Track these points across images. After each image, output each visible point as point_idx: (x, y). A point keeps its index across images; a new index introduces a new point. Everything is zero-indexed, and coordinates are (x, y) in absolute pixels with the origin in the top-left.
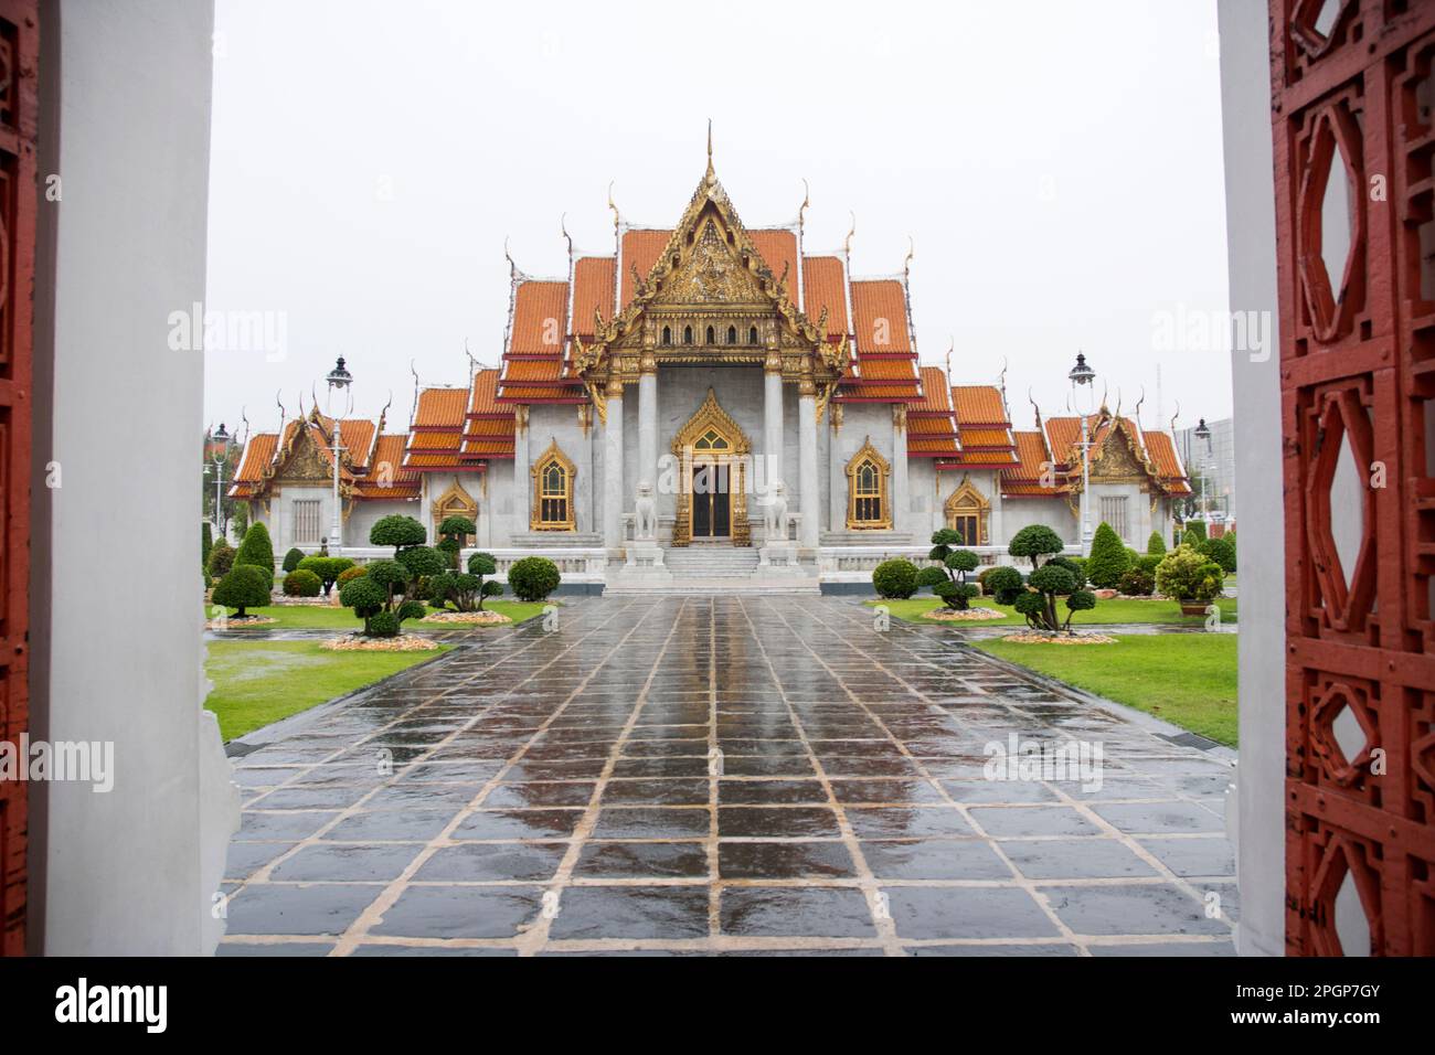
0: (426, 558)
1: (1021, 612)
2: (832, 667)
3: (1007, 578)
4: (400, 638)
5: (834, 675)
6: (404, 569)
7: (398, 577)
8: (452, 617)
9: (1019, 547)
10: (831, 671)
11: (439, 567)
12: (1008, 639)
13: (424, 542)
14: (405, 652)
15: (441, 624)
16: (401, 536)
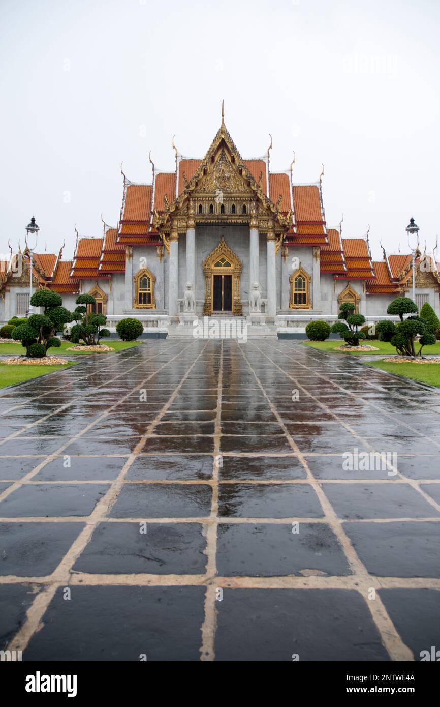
0: (61, 313)
1: (394, 345)
2: (290, 375)
3: (387, 326)
4: (46, 358)
5: (293, 379)
6: (48, 319)
7: (45, 323)
8: (82, 348)
9: (394, 309)
10: (290, 377)
11: (69, 319)
12: (387, 361)
13: (61, 305)
14: (47, 365)
15: (76, 351)
16: (46, 300)
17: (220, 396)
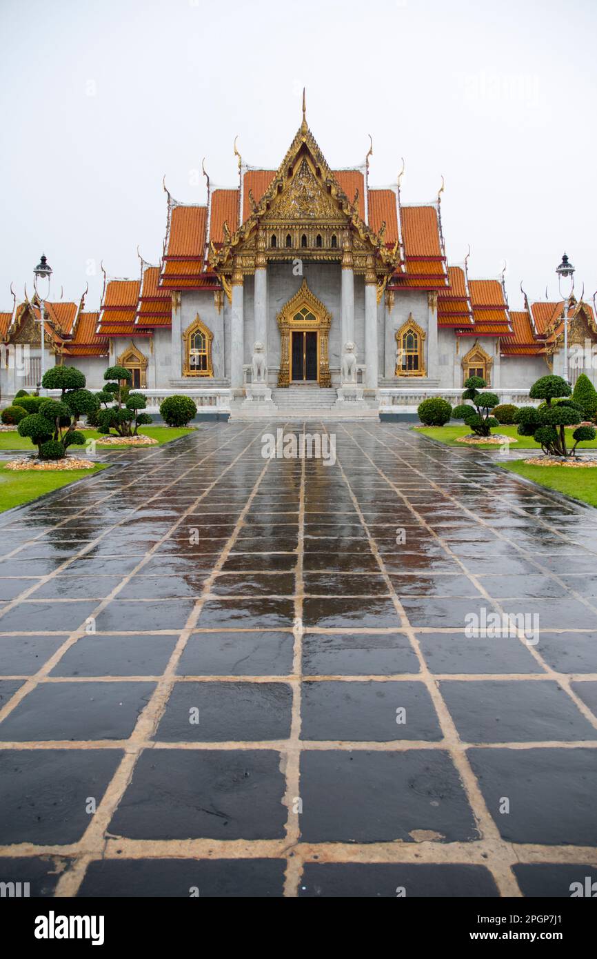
0: (85, 398)
1: (539, 442)
2: (398, 487)
3: (529, 416)
4: (65, 460)
5: (400, 495)
6: (67, 407)
7: (62, 413)
8: (114, 440)
9: (539, 392)
10: (397, 490)
11: (95, 406)
12: (528, 462)
13: (84, 387)
14: (67, 471)
15: (106, 445)
16: (64, 382)
17: (302, 525)
